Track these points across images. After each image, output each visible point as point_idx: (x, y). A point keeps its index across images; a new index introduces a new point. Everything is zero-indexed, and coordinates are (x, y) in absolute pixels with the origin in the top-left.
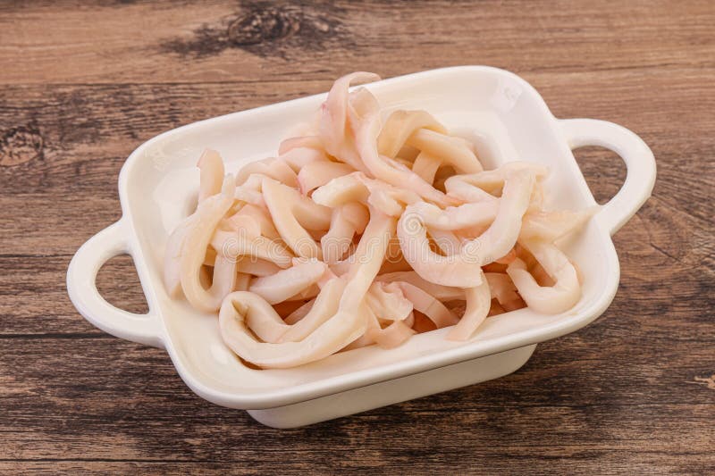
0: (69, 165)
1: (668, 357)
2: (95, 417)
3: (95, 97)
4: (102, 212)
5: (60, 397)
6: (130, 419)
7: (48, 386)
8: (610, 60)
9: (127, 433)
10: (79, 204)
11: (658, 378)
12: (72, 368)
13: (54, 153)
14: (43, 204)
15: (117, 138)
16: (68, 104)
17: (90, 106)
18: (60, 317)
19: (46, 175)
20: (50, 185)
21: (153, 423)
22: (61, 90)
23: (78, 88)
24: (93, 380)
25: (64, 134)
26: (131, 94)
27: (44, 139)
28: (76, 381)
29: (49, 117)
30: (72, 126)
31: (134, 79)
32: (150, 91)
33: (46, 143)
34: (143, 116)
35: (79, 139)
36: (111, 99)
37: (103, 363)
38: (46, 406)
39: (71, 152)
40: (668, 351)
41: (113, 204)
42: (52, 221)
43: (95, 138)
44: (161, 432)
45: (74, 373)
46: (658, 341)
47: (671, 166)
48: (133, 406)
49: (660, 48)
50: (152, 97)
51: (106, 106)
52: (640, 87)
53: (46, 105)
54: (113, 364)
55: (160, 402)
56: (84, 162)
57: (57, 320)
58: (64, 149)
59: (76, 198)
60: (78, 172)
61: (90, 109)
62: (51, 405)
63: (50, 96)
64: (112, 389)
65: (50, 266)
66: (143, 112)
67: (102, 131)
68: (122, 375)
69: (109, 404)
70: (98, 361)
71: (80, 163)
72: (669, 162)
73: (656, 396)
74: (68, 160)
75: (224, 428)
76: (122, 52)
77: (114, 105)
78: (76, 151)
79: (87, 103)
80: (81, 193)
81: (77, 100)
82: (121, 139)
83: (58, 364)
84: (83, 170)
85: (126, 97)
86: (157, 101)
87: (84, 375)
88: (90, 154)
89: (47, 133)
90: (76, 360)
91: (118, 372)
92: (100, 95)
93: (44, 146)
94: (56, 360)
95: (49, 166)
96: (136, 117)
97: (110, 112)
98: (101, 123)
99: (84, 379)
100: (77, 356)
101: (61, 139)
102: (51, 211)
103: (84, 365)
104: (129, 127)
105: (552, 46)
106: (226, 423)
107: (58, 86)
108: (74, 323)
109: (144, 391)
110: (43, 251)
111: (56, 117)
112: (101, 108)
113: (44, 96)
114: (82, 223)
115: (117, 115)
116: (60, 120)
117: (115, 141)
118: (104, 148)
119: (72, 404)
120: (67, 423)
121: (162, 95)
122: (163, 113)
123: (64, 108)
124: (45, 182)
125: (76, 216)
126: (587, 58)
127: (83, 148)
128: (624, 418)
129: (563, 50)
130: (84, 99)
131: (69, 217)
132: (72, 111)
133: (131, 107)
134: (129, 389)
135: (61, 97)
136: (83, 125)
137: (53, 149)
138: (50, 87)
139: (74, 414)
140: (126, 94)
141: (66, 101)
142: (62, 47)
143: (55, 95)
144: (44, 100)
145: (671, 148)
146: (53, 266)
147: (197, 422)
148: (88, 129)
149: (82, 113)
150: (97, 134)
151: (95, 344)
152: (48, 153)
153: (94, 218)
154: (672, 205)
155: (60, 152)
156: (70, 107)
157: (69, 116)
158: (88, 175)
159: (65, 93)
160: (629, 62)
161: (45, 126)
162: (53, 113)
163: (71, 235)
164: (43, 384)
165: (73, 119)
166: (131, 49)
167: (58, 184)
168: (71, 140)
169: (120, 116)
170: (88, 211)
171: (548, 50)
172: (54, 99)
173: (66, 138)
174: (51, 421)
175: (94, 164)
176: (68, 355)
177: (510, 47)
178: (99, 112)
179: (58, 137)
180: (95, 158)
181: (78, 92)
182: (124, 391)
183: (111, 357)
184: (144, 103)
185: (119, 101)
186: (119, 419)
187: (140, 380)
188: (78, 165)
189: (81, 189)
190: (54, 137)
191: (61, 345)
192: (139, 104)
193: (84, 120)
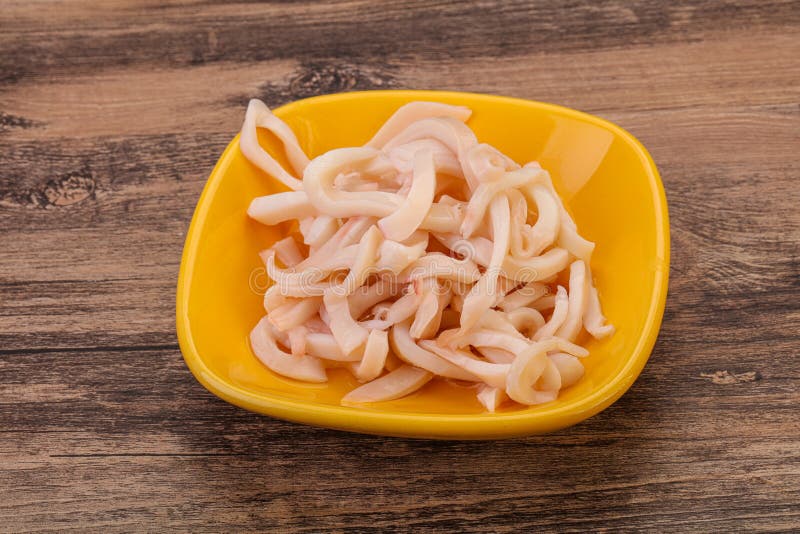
0: (118, 204)
1: (676, 357)
2: (142, 418)
3: (143, 146)
4: (149, 243)
5: (110, 401)
6: (174, 419)
7: (98, 392)
8: (644, 103)
9: (172, 431)
10: (127, 236)
11: (665, 375)
12: (120, 376)
13: (105, 193)
14: (95, 237)
15: (162, 180)
16: (117, 152)
17: (139, 153)
18: (109, 333)
19: (97, 212)
20: (101, 221)
21: (196, 423)
22: (112, 140)
23: (127, 138)
24: (139, 387)
25: (114, 178)
26: (176, 143)
27: (96, 182)
28: (125, 388)
29: (101, 164)
30: (121, 170)
31: (204, 129)
32: (193, 139)
33: (98, 185)
34: (187, 160)
35: (128, 181)
36: (158, 147)
37: (149, 371)
38: (96, 409)
39: (120, 192)
40: (675, 351)
41: (158, 236)
42: (102, 251)
43: (142, 180)
44: (203, 430)
45: (122, 380)
46: (666, 343)
47: (677, 193)
48: (176, 409)
49: (691, 92)
50: (195, 145)
51: (153, 153)
52: (648, 126)
53: (98, 153)
54: (159, 372)
55: (202, 404)
56: (134, 201)
57: (107, 336)
58: (114, 190)
59: (125, 231)
60: (126, 209)
61: (138, 156)
62: (100, 409)
63: (102, 146)
64: (158, 394)
65: (100, 289)
66: (186, 157)
67: (149, 175)
68: (167, 382)
69: (155, 407)
70: (144, 370)
71: (129, 202)
72: (675, 190)
73: (664, 391)
74: (118, 200)
75: (261, 425)
76: (191, 107)
77: (160, 152)
78: (125, 191)
79: (136, 150)
80: (129, 228)
81: (127, 148)
82: (167, 181)
83: (107, 373)
84: (131, 207)
85: (172, 145)
86: (199, 148)
87: (131, 382)
88: (138, 194)
89: (98, 176)
90: (124, 369)
91: (163, 379)
92: (148, 144)
93: (96, 188)
94: (106, 369)
95: (100, 204)
96: (181, 161)
97: (156, 158)
98: (148, 168)
99: (132, 385)
100: (125, 366)
101: (111, 182)
102: (101, 243)
103: (132, 374)
104: (174, 170)
105: (589, 92)
106: (263, 421)
107: (109, 137)
108: (123, 337)
109: (187, 396)
110: (94, 276)
111: (107, 164)
112: (148, 155)
113: (95, 146)
114: (130, 253)
115: (162, 160)
116: (111, 166)
117: (162, 183)
118: (151, 188)
119: (121, 407)
120: (116, 423)
121: (204, 143)
122: (205, 158)
123: (115, 155)
124: (97, 218)
125: (124, 246)
126: (623, 102)
127: (132, 189)
128: (634, 410)
129: (600, 95)
130: (133, 147)
131: (117, 247)
132: (123, 157)
133: (176, 153)
134: (172, 394)
135: (112, 147)
136: (131, 170)
137: (105, 190)
138: (101, 138)
139: (123, 416)
140: (171, 142)
141: (116, 150)
142: (137, 103)
143: (106, 144)
144: (96, 149)
145: (676, 177)
146: (104, 290)
147: (235, 421)
148: (137, 173)
149: (131, 159)
150: (145, 177)
151: (142, 356)
152: (99, 194)
153: (141, 248)
154: (677, 226)
155: (111, 192)
156: (119, 155)
157: (119, 162)
158: (136, 211)
159: (115, 143)
160: (662, 104)
161: (97, 171)
162: (104, 160)
163: (119, 263)
164: (94, 390)
165: (123, 164)
166: (200, 104)
167: (108, 220)
168: (121, 183)
169: (167, 161)
170: (134, 242)
171: (586, 96)
172: (104, 148)
173: (116, 181)
174: (101, 422)
175: (141, 202)
176: (117, 365)
177: (550, 94)
178: (147, 159)
179: (109, 180)
180: (142, 197)
181: (128, 142)
182: (169, 396)
183: (157, 366)
184: (188, 150)
185: (165, 148)
186: (163, 419)
187: (183, 386)
188: (126, 204)
189: (129, 224)
190: (105, 180)
191: (111, 357)
192: (183, 150)
193: (132, 165)
